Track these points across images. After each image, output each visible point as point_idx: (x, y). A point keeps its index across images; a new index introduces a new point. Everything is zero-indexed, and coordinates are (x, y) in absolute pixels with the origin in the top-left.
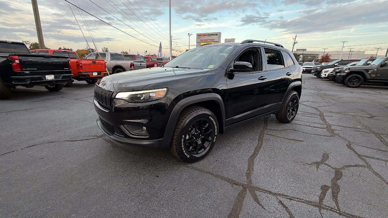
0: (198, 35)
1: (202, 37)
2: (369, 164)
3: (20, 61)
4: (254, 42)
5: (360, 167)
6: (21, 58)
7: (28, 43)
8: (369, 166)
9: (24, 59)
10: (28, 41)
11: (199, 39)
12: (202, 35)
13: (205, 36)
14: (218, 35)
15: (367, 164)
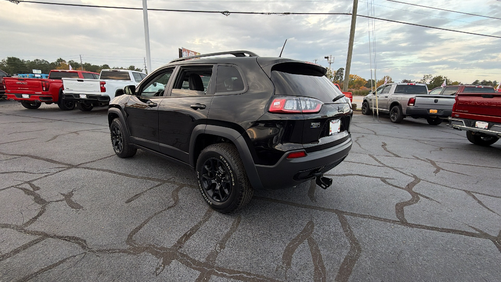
2: (22, 232)
5: (29, 222)
8: (21, 229)
15: (25, 231)
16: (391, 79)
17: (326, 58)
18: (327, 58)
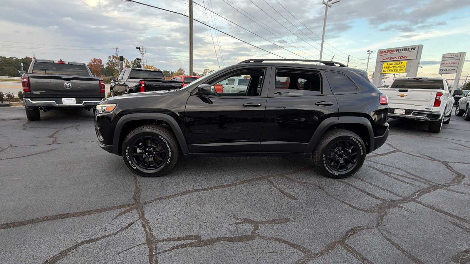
0: (381, 52)
1: (387, 53)
3: (145, 84)
4: (263, 62)
6: (146, 82)
7: (208, 70)
9: (147, 83)
10: (208, 69)
11: (382, 57)
12: (387, 52)
13: (391, 53)
14: (416, 49)
16: (184, 71)
17: (137, 48)
18: (139, 48)
